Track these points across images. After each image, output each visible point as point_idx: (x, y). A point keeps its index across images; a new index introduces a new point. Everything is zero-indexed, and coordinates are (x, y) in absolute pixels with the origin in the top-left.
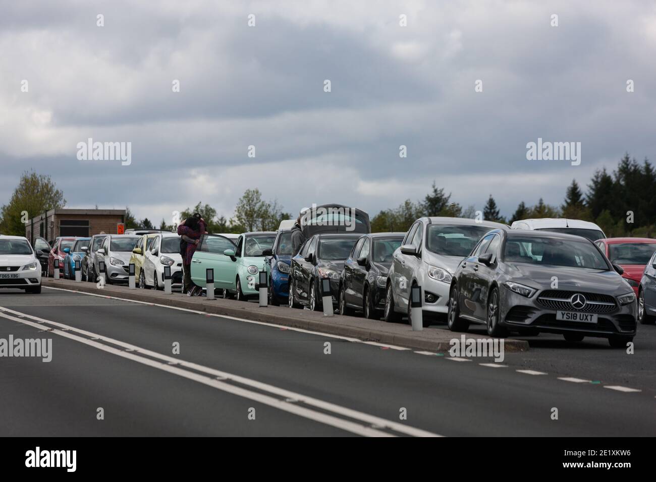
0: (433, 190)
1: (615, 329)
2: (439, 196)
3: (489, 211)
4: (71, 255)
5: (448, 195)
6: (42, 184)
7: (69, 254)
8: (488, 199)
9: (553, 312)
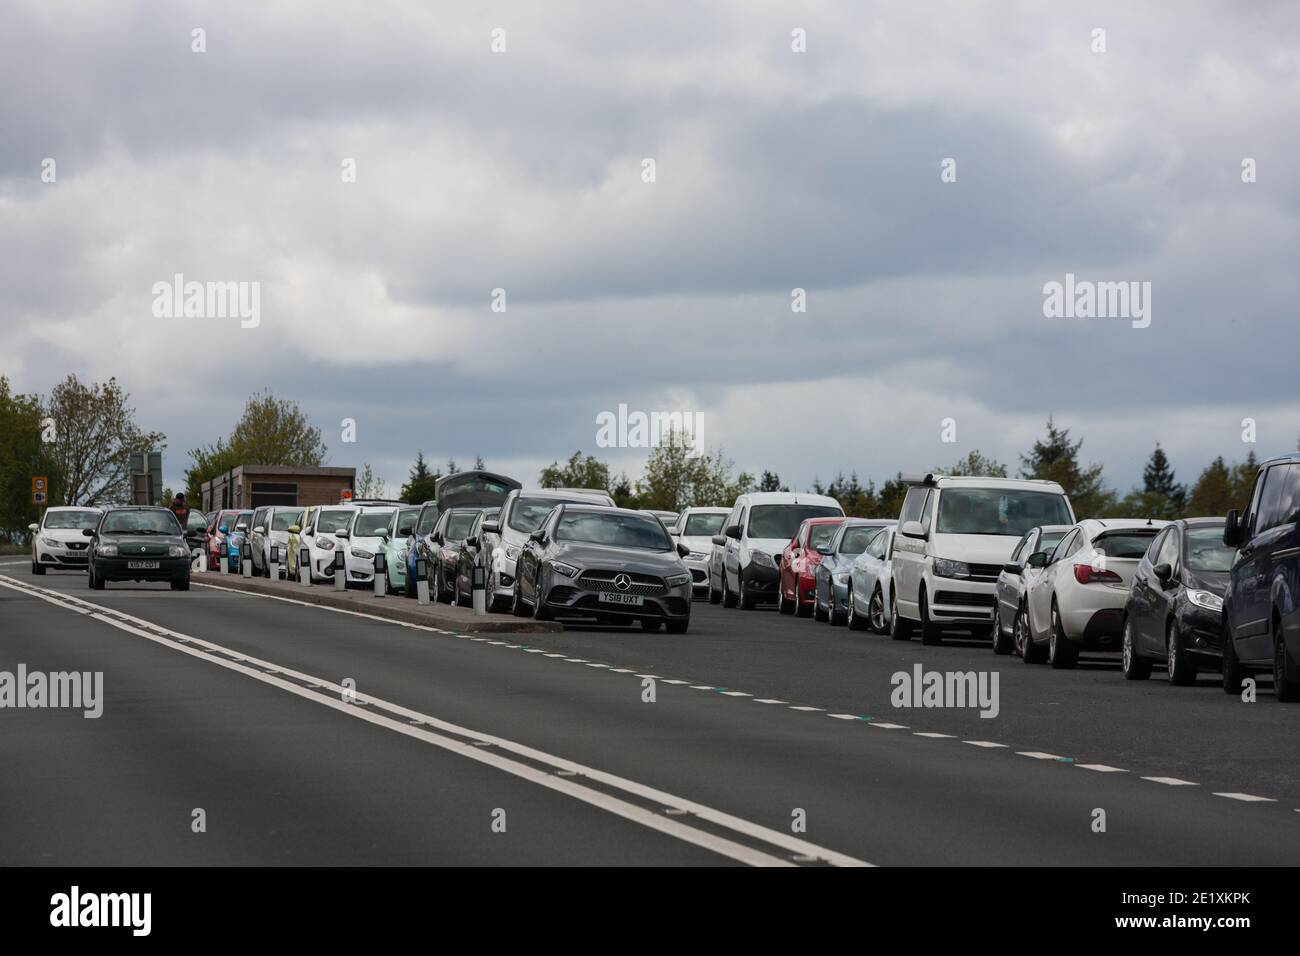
0: (1048, 432)
1: (662, 612)
2: (1059, 443)
3: (1154, 473)
4: (230, 535)
5: (1077, 444)
6: (284, 416)
7: (227, 534)
8: (1152, 451)
9: (594, 593)
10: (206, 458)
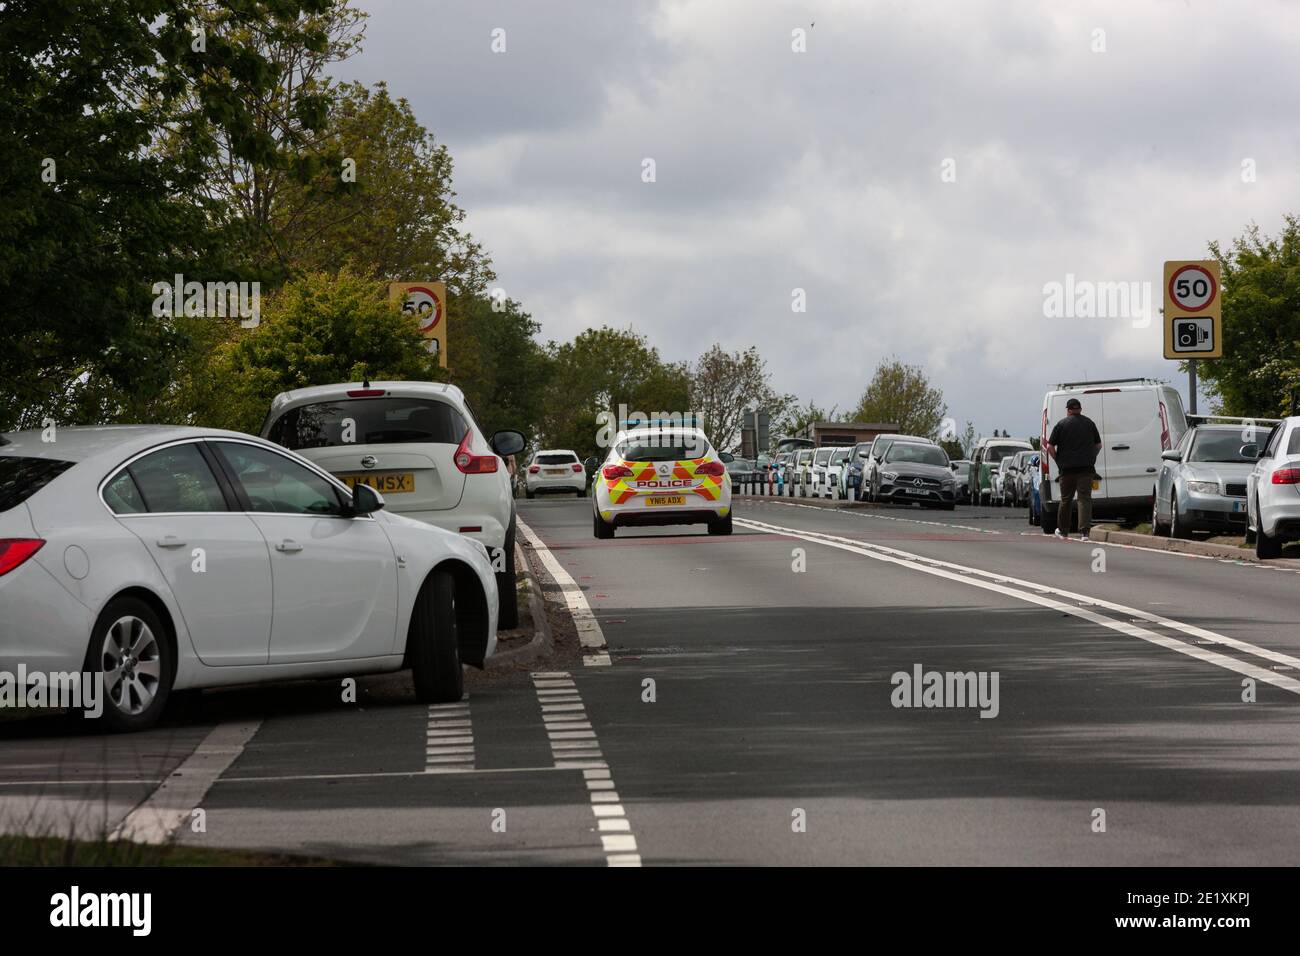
6: (909, 379)
10: (801, 416)
